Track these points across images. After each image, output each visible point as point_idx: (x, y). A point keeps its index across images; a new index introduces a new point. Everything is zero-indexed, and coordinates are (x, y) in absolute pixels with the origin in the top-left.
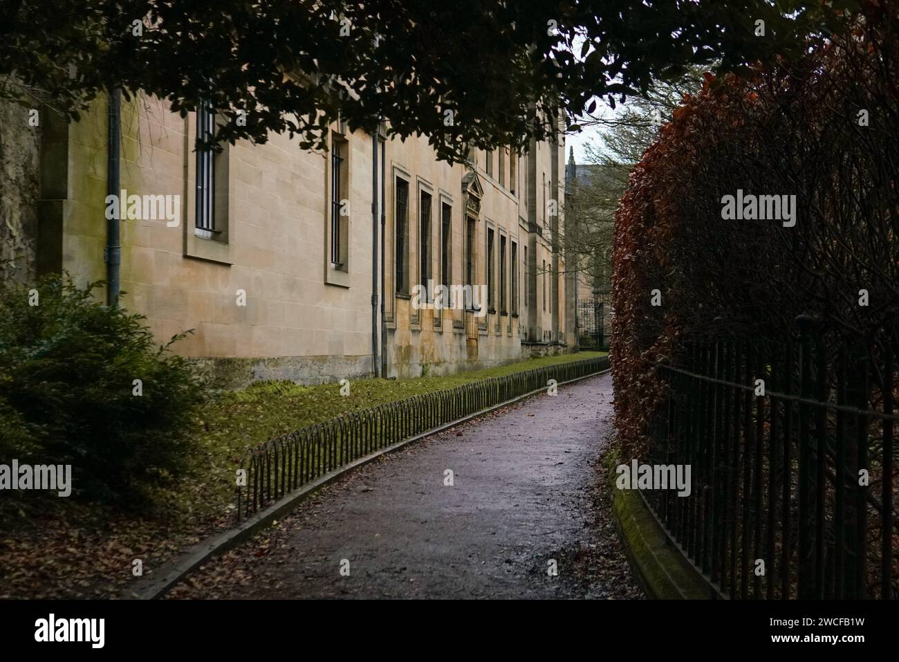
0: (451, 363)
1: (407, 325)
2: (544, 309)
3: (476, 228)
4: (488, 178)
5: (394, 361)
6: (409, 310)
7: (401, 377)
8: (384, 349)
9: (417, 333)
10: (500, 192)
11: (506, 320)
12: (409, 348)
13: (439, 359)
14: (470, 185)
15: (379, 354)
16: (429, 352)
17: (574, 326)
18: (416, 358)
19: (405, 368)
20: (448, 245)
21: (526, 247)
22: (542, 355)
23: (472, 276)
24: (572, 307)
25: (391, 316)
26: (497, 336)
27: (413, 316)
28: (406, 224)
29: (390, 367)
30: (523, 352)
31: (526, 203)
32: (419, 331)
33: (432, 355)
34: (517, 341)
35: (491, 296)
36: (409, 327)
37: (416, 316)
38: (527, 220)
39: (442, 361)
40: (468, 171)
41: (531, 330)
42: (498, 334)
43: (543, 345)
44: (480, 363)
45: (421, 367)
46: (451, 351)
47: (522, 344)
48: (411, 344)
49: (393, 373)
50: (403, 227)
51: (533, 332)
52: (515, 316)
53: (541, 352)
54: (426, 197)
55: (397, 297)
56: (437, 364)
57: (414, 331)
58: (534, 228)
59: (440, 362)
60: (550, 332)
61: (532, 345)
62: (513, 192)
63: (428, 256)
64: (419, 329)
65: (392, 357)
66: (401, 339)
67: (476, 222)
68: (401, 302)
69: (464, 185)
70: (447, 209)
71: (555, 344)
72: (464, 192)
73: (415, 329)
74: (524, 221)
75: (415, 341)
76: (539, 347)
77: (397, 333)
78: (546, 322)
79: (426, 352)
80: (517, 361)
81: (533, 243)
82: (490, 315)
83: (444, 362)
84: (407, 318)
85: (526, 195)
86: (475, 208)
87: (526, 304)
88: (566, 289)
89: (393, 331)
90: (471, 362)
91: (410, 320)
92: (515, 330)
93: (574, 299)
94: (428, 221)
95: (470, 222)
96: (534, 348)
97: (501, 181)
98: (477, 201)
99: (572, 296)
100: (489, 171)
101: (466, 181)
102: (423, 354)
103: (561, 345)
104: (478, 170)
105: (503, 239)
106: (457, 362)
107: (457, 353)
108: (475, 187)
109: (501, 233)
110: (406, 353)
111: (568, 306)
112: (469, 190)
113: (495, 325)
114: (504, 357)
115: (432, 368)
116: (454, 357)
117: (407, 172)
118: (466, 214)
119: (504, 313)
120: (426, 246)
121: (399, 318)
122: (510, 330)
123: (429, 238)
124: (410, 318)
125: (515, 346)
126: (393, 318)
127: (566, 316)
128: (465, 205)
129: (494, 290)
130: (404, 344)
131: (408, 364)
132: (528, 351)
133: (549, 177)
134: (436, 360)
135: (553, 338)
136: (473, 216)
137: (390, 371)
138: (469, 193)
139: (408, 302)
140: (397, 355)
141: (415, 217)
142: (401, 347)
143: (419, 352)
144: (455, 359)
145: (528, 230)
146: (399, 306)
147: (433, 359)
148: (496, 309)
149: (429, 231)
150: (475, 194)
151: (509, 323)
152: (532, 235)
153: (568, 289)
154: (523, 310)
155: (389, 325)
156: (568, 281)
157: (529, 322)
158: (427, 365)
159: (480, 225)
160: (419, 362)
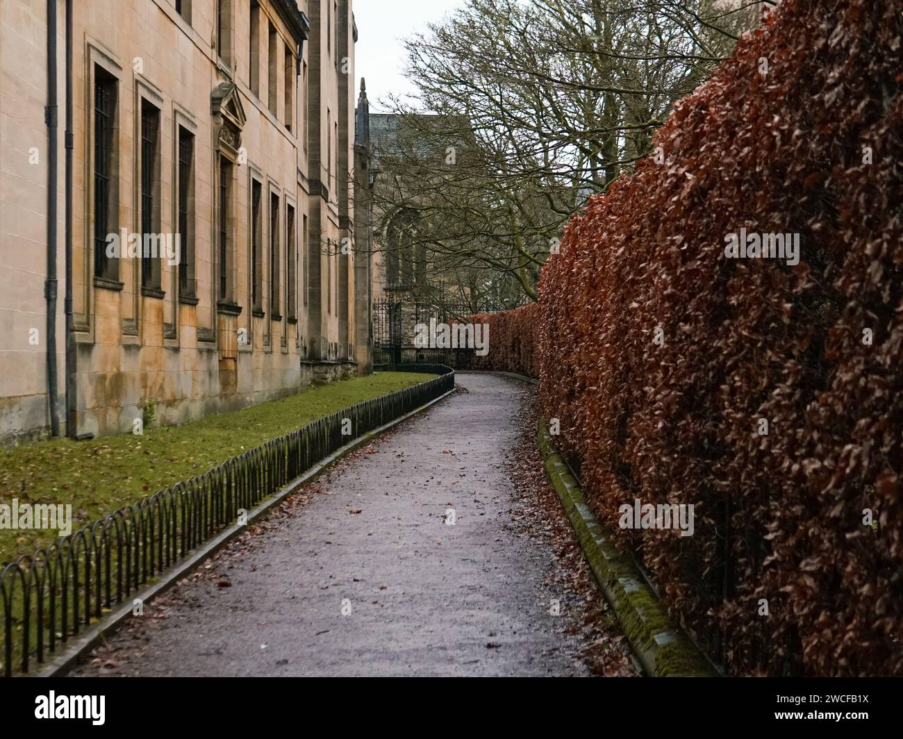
0: (193, 401)
1: (116, 337)
2: (329, 311)
3: (234, 176)
4: (253, 98)
5: (90, 404)
6: (120, 310)
7: (105, 431)
8: (71, 382)
9: (133, 350)
10: (271, 126)
11: (278, 327)
12: (119, 378)
13: (173, 394)
14: (224, 103)
15: (61, 390)
16: (154, 384)
17: (367, 335)
18: (133, 395)
19: (112, 415)
20: (189, 199)
21: (305, 217)
22: (329, 380)
23: (227, 255)
24: (364, 308)
25: (84, 319)
26: (266, 353)
27: (128, 320)
28: (113, 155)
29: (83, 415)
30: (302, 374)
31: (305, 150)
32: (138, 348)
33: (162, 388)
34: (295, 359)
35: (257, 288)
36: (120, 341)
37: (131, 320)
38: (306, 175)
39: (179, 397)
40: (221, 81)
41: (312, 342)
42: (268, 349)
43: (330, 364)
44: (240, 398)
45: (142, 411)
46: (194, 380)
47: (302, 364)
48: (122, 370)
49: (89, 425)
50: (109, 159)
51: (316, 345)
52: (292, 321)
53: (328, 376)
54: (150, 113)
55: (96, 286)
56: (171, 403)
57: (128, 348)
58: (316, 188)
59: (175, 400)
60: (336, 344)
61: (314, 365)
62: (288, 127)
63: (153, 216)
64: (138, 343)
65: (87, 394)
66: (104, 361)
67: (235, 167)
68: (104, 295)
69: (215, 101)
70: (186, 137)
71: (343, 361)
72: (215, 113)
73: (130, 343)
74: (303, 176)
75: (129, 366)
76: (324, 368)
77: (96, 351)
78: (332, 330)
79: (149, 383)
80: (295, 392)
81: (316, 211)
82: (256, 319)
83: (183, 398)
84: (115, 323)
85: (305, 137)
86: (233, 143)
87: (305, 304)
88: (355, 283)
89: (88, 348)
90: (226, 396)
91: (121, 327)
92: (292, 343)
93: (366, 297)
94: (154, 155)
95: (225, 166)
96: (316, 369)
97: (272, 107)
98: (235, 131)
99: (364, 293)
100: (254, 86)
101: (218, 94)
102: (145, 387)
103: (352, 364)
104: (237, 82)
105: (275, 199)
106: (203, 397)
107: (203, 382)
108: (232, 107)
109: (272, 189)
110: (113, 387)
111: (359, 307)
112: (223, 112)
113: (264, 336)
114: (276, 386)
115: (159, 413)
116: (200, 390)
117: (116, 60)
118: (218, 151)
119: (276, 317)
120: (150, 199)
121: (100, 325)
122: (284, 343)
123: (155, 183)
124: (120, 324)
125: (293, 370)
126: (88, 323)
127: (356, 321)
128: (217, 136)
129: (261, 279)
130: (110, 371)
131: (117, 406)
132: (309, 374)
133: (335, 117)
134: (168, 396)
135: (341, 354)
136: (230, 156)
137: (83, 422)
138: (223, 116)
139: (116, 295)
140: (96, 392)
141: (131, 144)
142: (103, 378)
143: (138, 384)
144: (201, 394)
145: (308, 191)
146: (100, 303)
147: (162, 396)
148: (265, 309)
149: (156, 173)
150: (232, 119)
151: (283, 332)
152: (315, 198)
153: (359, 283)
154: (302, 313)
155: (79, 337)
156: (359, 271)
157: (310, 330)
158: (150, 406)
159: (239, 173)
160: (137, 401)
